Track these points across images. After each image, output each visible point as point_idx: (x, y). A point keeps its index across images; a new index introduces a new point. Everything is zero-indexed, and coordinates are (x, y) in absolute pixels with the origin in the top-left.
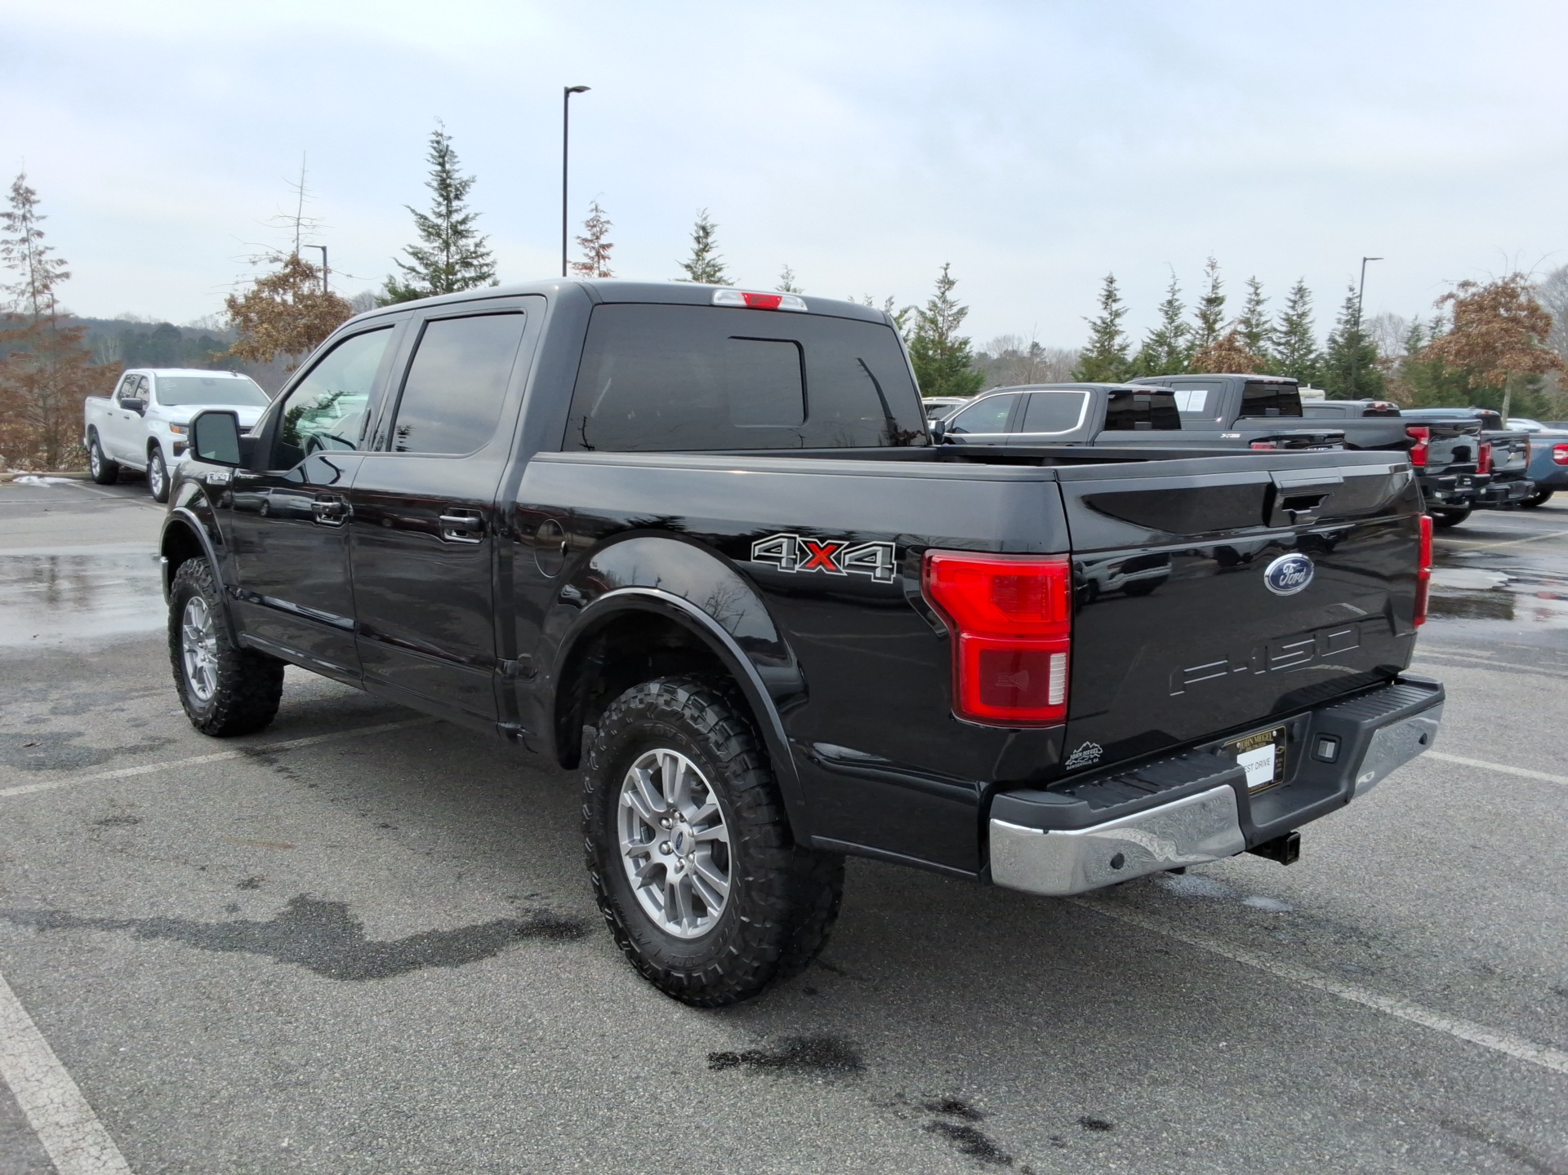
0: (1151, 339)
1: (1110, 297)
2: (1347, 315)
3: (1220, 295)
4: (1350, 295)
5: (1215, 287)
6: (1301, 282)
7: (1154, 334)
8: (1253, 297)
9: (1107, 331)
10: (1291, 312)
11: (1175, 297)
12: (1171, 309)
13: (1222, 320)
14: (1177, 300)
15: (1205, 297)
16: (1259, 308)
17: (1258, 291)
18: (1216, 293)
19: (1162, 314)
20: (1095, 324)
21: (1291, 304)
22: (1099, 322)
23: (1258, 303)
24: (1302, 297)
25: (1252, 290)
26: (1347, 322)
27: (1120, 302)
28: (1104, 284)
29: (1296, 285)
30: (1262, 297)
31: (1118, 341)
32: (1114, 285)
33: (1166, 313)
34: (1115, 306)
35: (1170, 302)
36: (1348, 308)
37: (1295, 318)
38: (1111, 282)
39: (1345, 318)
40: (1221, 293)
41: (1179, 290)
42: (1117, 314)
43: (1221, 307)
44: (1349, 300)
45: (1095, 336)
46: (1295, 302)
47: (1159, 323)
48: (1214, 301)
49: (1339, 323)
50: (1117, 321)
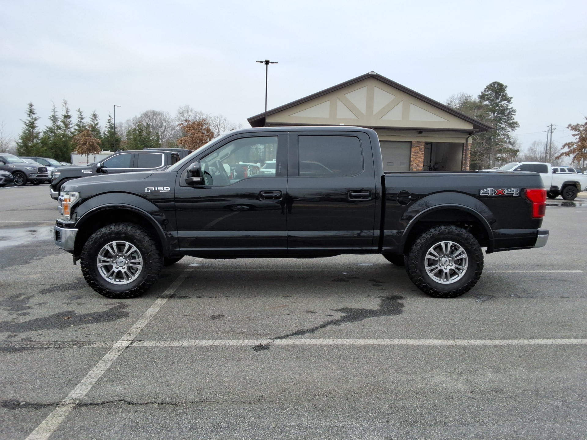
0: (46, 130)
1: (31, 112)
2: (109, 125)
3: (69, 115)
4: (109, 118)
5: (67, 111)
6: (94, 112)
7: (48, 128)
8: (80, 116)
9: (31, 125)
10: (92, 123)
11: (55, 114)
12: (54, 119)
13: (72, 124)
14: (56, 115)
15: (64, 115)
16: (83, 121)
17: (82, 114)
18: (68, 114)
19: (50, 120)
20: (25, 122)
21: (92, 120)
22: (28, 122)
23: (82, 119)
24: (95, 117)
25: (79, 113)
26: (109, 128)
27: (36, 114)
28: (28, 106)
29: (93, 113)
30: (83, 117)
31: (36, 130)
32: (32, 107)
33: (52, 120)
34: (34, 116)
35: (53, 116)
36: (109, 123)
37: (94, 125)
38: (31, 106)
39: (108, 126)
40: (69, 114)
41: (57, 111)
42: (36, 120)
43: (70, 119)
44: (109, 120)
45: (26, 127)
46: (93, 119)
47: (50, 124)
48: (67, 117)
49: (106, 128)
50: (36, 122)
